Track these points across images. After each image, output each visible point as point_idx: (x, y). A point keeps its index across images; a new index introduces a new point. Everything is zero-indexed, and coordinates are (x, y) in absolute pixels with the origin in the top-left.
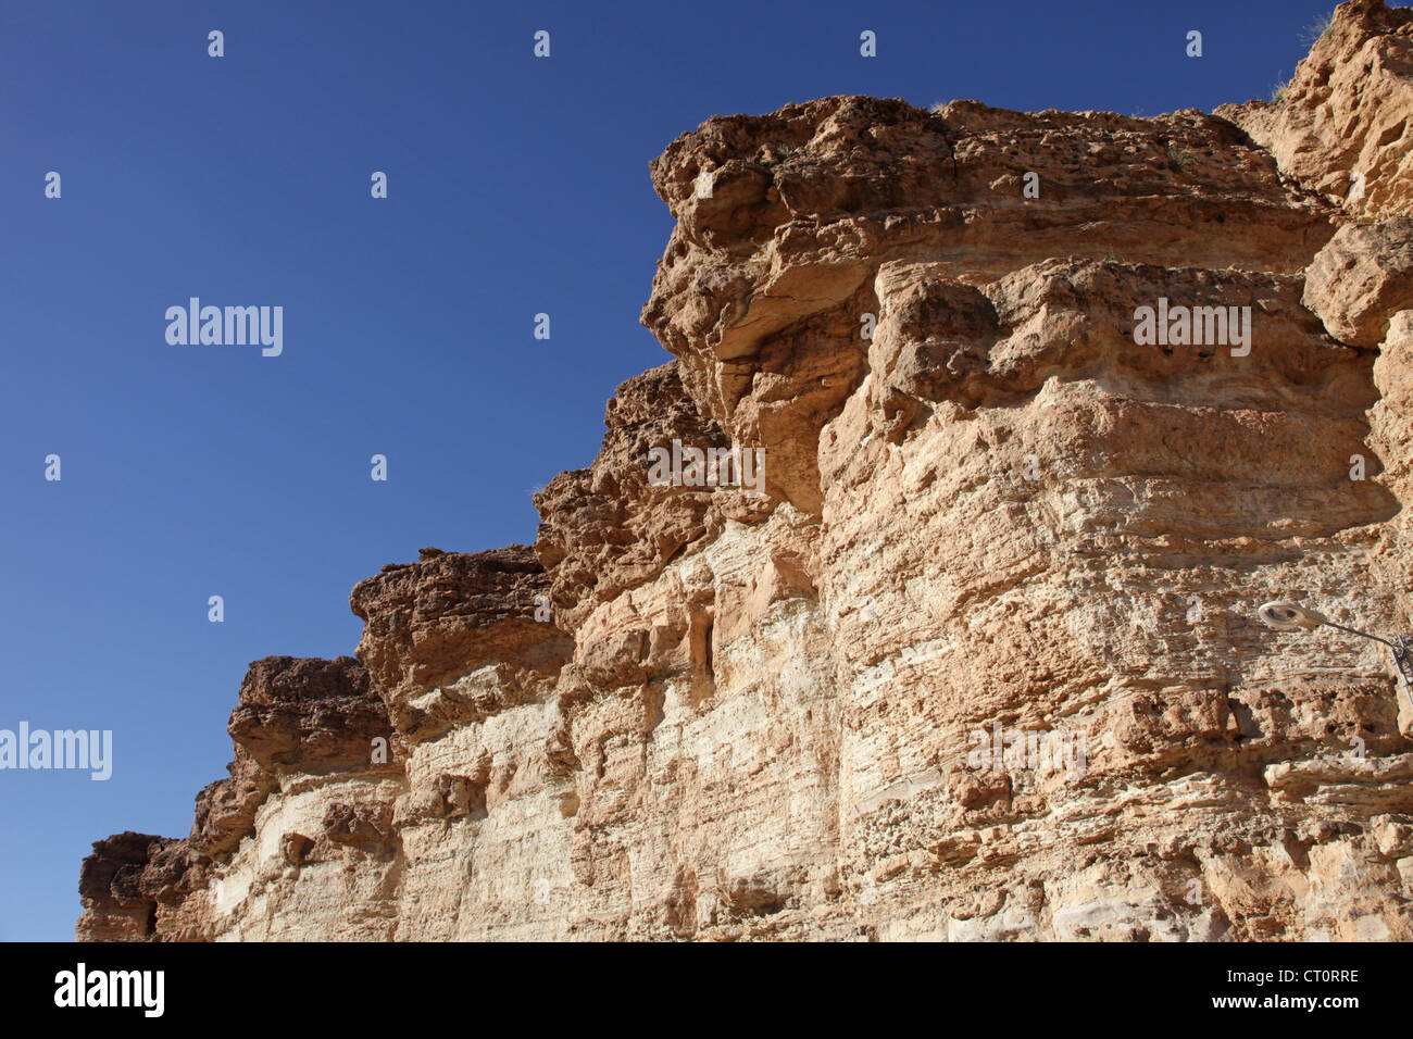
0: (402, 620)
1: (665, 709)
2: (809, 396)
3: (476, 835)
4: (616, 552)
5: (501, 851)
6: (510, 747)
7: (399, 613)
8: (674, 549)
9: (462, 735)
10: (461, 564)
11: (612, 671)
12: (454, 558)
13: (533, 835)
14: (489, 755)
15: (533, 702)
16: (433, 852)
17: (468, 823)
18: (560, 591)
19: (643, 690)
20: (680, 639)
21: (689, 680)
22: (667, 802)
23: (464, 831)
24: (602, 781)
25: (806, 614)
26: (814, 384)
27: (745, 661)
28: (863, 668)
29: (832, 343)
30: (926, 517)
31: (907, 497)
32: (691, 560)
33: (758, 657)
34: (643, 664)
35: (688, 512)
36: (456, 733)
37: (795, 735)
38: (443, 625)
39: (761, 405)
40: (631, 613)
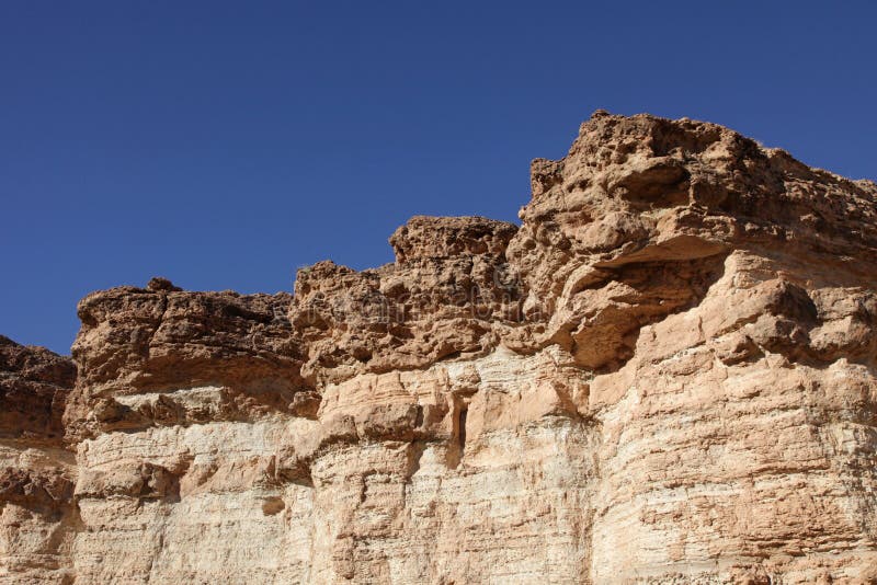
0: (144, 337)
1: (421, 461)
2: (647, 306)
3: (168, 514)
4: (396, 343)
5: (195, 531)
6: (215, 452)
7: (142, 330)
8: (450, 353)
9: (161, 433)
10: (208, 304)
11: (391, 429)
12: (203, 298)
13: (233, 524)
14: (191, 454)
15: (245, 421)
16: (119, 522)
17: (161, 504)
18: (328, 354)
19: (409, 446)
20: (443, 416)
21: (447, 446)
22: (427, 530)
23: (157, 510)
24: (364, 505)
25: (569, 429)
26: (652, 301)
27: (505, 446)
28: (661, 487)
29: (677, 282)
30: (740, 414)
31: (730, 399)
32: (462, 364)
33: (518, 446)
34: (418, 429)
35: (470, 332)
36: (156, 430)
37: (552, 507)
38: (186, 349)
39: (611, 302)
40: (400, 388)
